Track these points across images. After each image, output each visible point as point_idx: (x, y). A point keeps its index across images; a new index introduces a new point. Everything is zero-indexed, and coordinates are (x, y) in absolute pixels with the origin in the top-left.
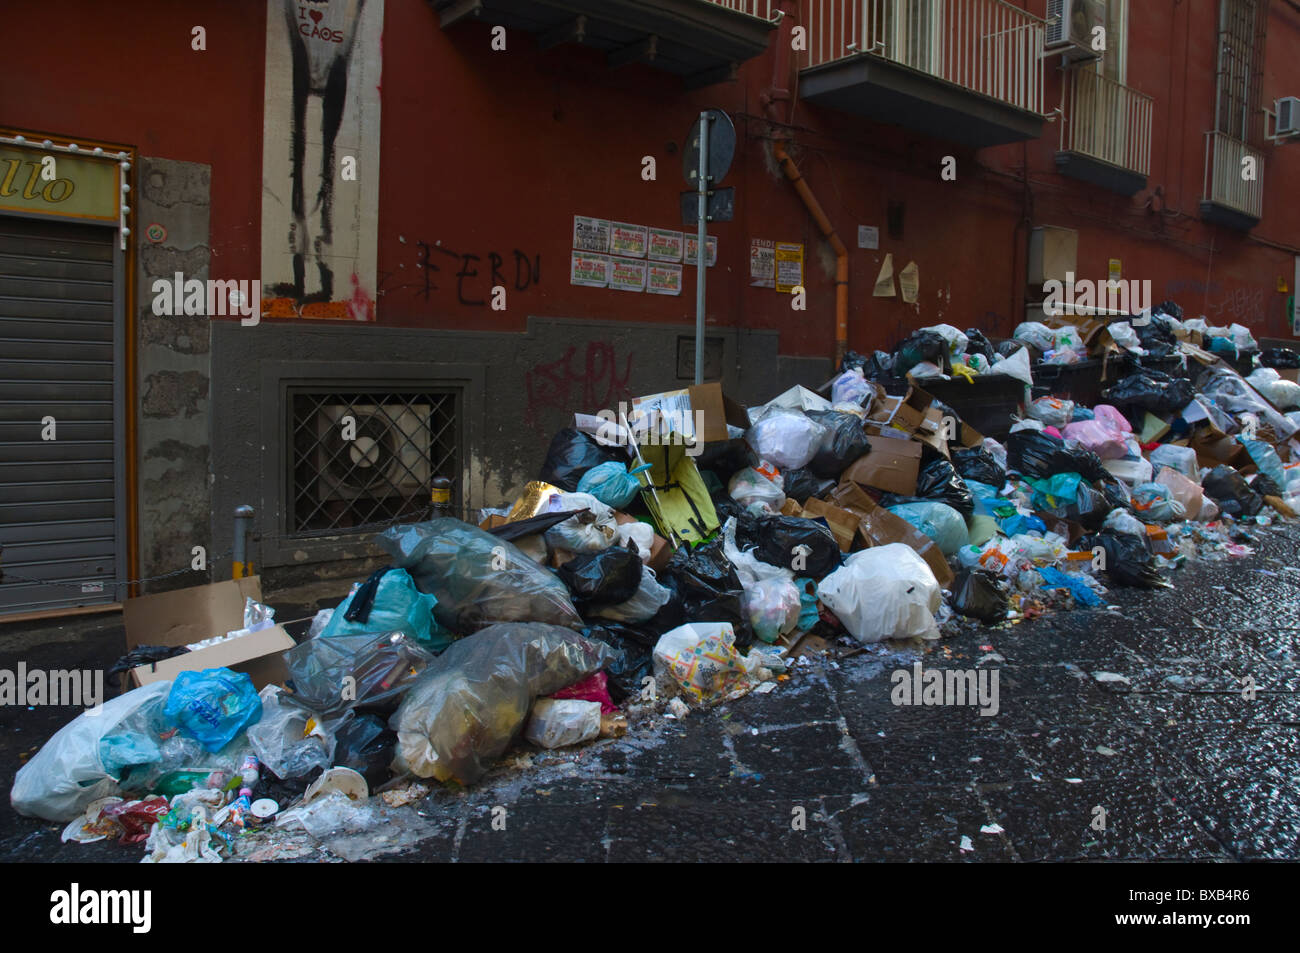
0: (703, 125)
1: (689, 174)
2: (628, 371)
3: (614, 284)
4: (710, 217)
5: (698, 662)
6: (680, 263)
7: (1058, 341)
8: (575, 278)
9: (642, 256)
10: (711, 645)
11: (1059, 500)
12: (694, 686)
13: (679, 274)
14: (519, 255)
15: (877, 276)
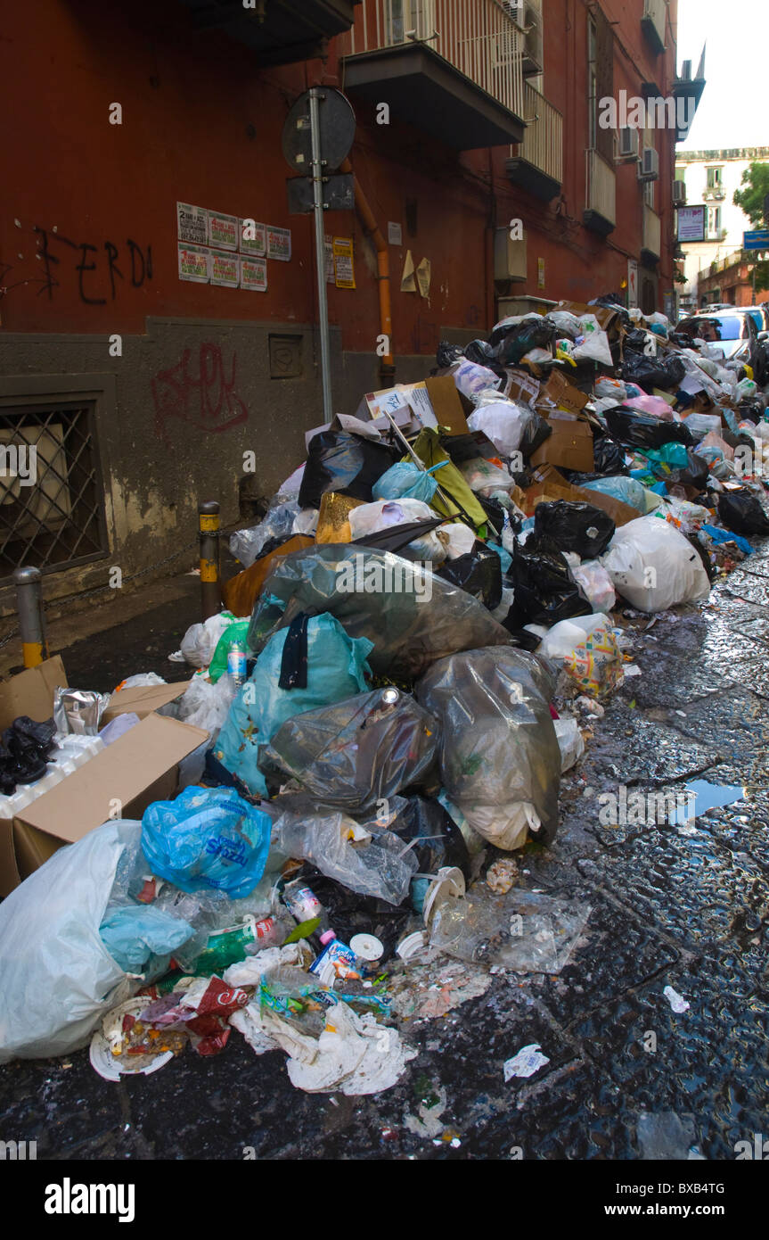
0: (313, 103)
1: (294, 158)
2: (234, 373)
3: (217, 280)
4: (326, 205)
5: (592, 658)
6: (265, 257)
7: (584, 327)
8: (184, 273)
9: (234, 249)
10: (598, 637)
11: (671, 466)
12: (593, 681)
13: (264, 268)
14: (131, 244)
15: (403, 270)
